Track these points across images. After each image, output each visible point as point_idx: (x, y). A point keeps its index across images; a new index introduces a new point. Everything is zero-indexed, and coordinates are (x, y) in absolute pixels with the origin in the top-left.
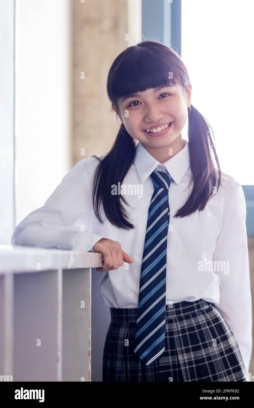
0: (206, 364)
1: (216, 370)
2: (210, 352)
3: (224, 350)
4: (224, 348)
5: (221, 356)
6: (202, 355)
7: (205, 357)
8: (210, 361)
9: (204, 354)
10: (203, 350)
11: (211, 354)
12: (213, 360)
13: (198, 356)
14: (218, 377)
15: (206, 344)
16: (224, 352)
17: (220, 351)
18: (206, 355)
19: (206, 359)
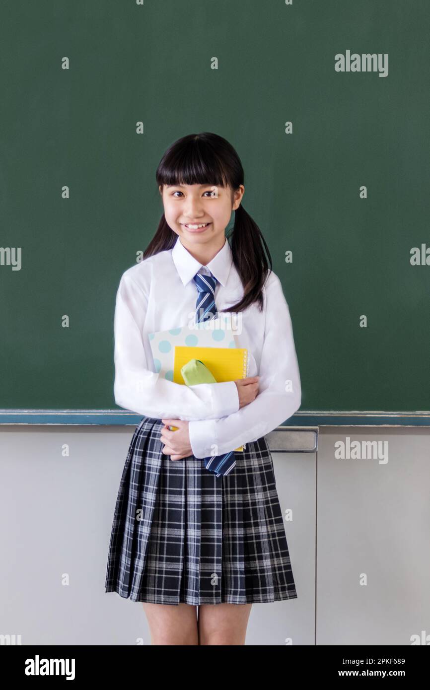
0: (245, 475)
1: (255, 483)
2: (252, 464)
3: (263, 465)
4: (264, 464)
5: (260, 471)
6: (243, 465)
7: (246, 467)
8: (250, 473)
9: (245, 465)
10: (245, 461)
11: (253, 467)
12: (253, 473)
13: (240, 465)
14: (256, 490)
15: (249, 455)
16: (264, 468)
17: (260, 466)
18: (247, 466)
19: (246, 471)
